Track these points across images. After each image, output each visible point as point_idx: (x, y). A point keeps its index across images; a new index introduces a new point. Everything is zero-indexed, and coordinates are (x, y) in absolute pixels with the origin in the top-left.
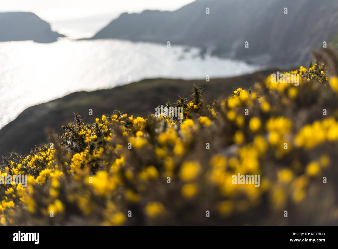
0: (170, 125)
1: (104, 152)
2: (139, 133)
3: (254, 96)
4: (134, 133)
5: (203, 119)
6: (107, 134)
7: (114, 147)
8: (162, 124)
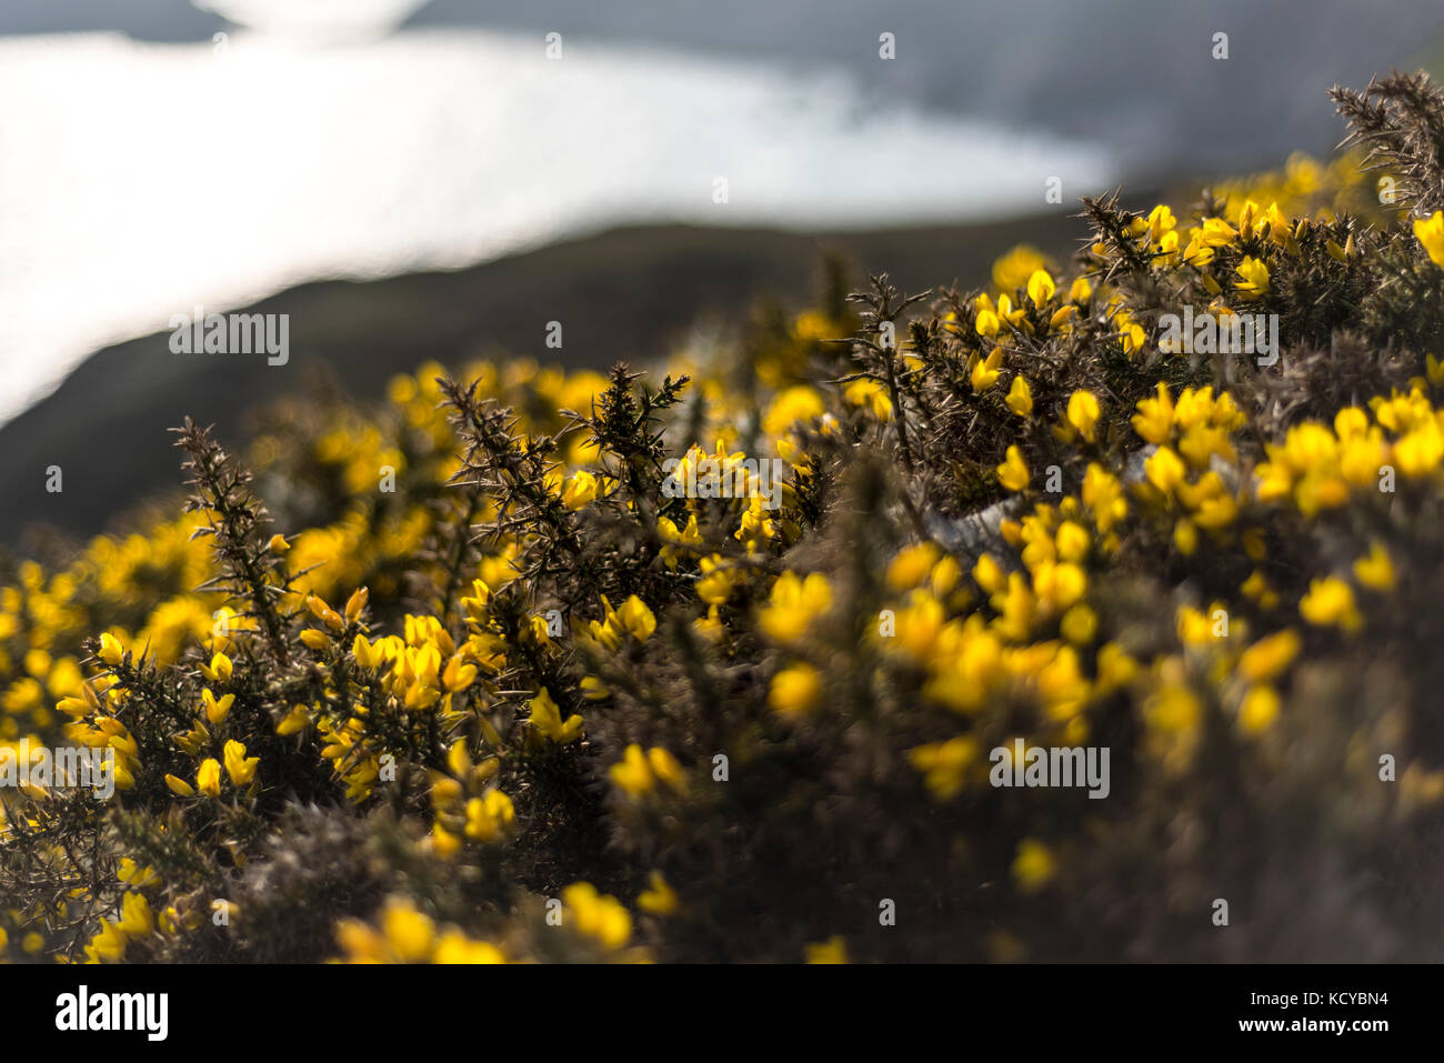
0: (716, 414)
1: (433, 531)
2: (585, 451)
3: (1083, 288)
4: (560, 450)
5: (861, 389)
6: (444, 452)
7: (476, 509)
8: (682, 409)
